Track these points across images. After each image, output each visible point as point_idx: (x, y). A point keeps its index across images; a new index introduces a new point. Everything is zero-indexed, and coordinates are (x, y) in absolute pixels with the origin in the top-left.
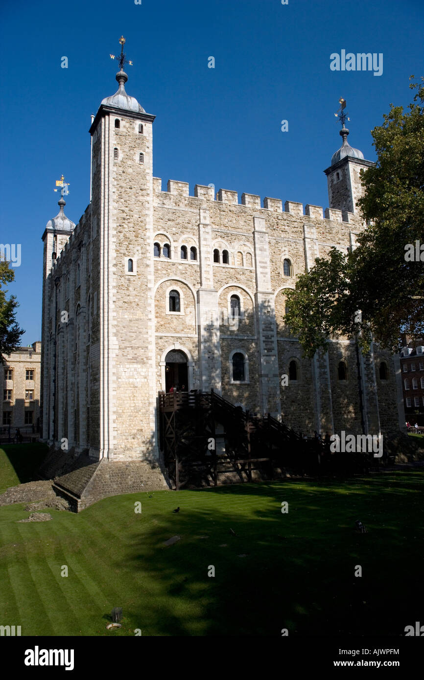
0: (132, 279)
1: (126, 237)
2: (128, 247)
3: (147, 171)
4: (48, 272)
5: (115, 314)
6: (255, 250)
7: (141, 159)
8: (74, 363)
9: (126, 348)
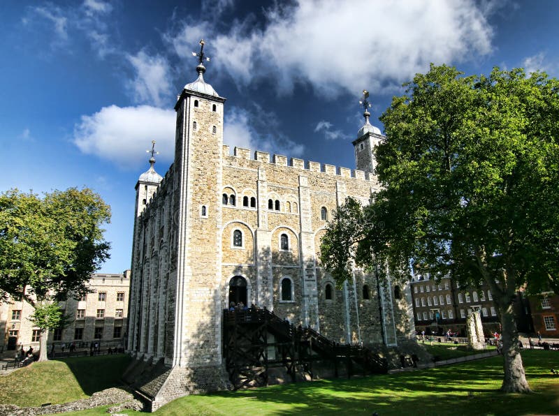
0: (205, 221)
1: (200, 189)
2: (202, 196)
3: (219, 139)
4: (139, 215)
5: (190, 248)
6: (299, 199)
7: (214, 131)
8: (156, 287)
9: (198, 275)
